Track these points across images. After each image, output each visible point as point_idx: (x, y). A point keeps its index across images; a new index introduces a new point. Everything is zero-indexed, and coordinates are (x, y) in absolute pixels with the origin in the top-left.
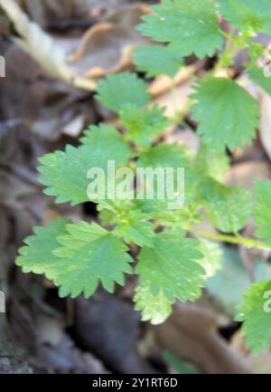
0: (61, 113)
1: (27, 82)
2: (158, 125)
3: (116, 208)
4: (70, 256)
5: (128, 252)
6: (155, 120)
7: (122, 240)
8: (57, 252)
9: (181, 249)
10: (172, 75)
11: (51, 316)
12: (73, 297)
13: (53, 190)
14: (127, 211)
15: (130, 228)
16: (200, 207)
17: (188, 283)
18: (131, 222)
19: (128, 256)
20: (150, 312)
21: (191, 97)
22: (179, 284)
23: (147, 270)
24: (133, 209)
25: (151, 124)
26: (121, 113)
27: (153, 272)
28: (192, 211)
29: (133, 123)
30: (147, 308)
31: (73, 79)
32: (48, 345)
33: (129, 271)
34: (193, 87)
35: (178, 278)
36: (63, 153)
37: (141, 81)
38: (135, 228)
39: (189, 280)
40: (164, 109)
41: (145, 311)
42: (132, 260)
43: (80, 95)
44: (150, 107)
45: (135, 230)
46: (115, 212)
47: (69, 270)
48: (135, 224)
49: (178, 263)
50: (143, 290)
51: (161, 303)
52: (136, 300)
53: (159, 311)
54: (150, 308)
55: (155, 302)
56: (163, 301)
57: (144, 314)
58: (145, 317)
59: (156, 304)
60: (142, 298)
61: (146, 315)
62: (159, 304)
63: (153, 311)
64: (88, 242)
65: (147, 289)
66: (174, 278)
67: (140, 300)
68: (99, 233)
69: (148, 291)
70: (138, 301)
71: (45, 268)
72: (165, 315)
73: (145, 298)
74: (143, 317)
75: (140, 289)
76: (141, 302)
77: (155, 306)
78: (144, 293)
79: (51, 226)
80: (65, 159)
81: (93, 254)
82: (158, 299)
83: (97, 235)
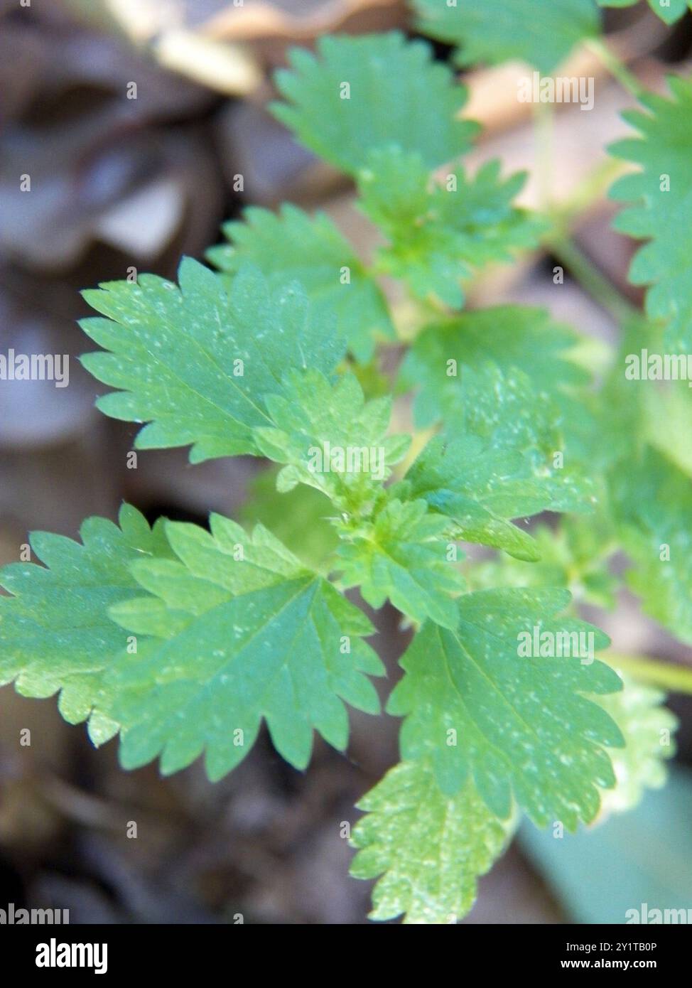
0: (84, 164)
2: (492, 233)
3: (341, 489)
4: (170, 635)
6: (482, 215)
7: (354, 595)
8: (124, 613)
10: (545, 65)
12: (167, 769)
13: (130, 404)
14: (381, 502)
15: (385, 562)
16: (612, 548)
17: (559, 766)
18: (388, 543)
20: (403, 890)
21: (621, 149)
22: (530, 766)
24: (404, 497)
25: (469, 230)
26: (366, 176)
29: (405, 216)
30: (393, 875)
33: (369, 705)
34: (628, 117)
35: (527, 746)
36: (168, 285)
37: (442, 73)
38: (404, 562)
39: (565, 760)
40: (520, 179)
41: (384, 885)
42: (381, 671)
43: (168, 100)
44: (472, 167)
45: (405, 572)
46: (339, 501)
47: (159, 681)
48: (402, 546)
50: (388, 807)
51: (444, 862)
52: (357, 841)
53: (432, 890)
54: (403, 876)
55: (423, 858)
56: (454, 854)
57: (382, 894)
58: (381, 907)
59: (426, 863)
60: (381, 835)
61: (386, 899)
62: (439, 866)
63: (415, 890)
64: (235, 593)
65: (401, 805)
66: (518, 747)
67: (372, 842)
68: (275, 569)
69: (406, 811)
70: (364, 847)
71: (63, 679)
72: (454, 908)
73: (390, 838)
74: (374, 907)
75: (376, 804)
76: (374, 849)
77: (422, 870)
78: (391, 818)
79: (96, 538)
80: (175, 305)
81: (246, 635)
82: (436, 847)
83: (268, 572)
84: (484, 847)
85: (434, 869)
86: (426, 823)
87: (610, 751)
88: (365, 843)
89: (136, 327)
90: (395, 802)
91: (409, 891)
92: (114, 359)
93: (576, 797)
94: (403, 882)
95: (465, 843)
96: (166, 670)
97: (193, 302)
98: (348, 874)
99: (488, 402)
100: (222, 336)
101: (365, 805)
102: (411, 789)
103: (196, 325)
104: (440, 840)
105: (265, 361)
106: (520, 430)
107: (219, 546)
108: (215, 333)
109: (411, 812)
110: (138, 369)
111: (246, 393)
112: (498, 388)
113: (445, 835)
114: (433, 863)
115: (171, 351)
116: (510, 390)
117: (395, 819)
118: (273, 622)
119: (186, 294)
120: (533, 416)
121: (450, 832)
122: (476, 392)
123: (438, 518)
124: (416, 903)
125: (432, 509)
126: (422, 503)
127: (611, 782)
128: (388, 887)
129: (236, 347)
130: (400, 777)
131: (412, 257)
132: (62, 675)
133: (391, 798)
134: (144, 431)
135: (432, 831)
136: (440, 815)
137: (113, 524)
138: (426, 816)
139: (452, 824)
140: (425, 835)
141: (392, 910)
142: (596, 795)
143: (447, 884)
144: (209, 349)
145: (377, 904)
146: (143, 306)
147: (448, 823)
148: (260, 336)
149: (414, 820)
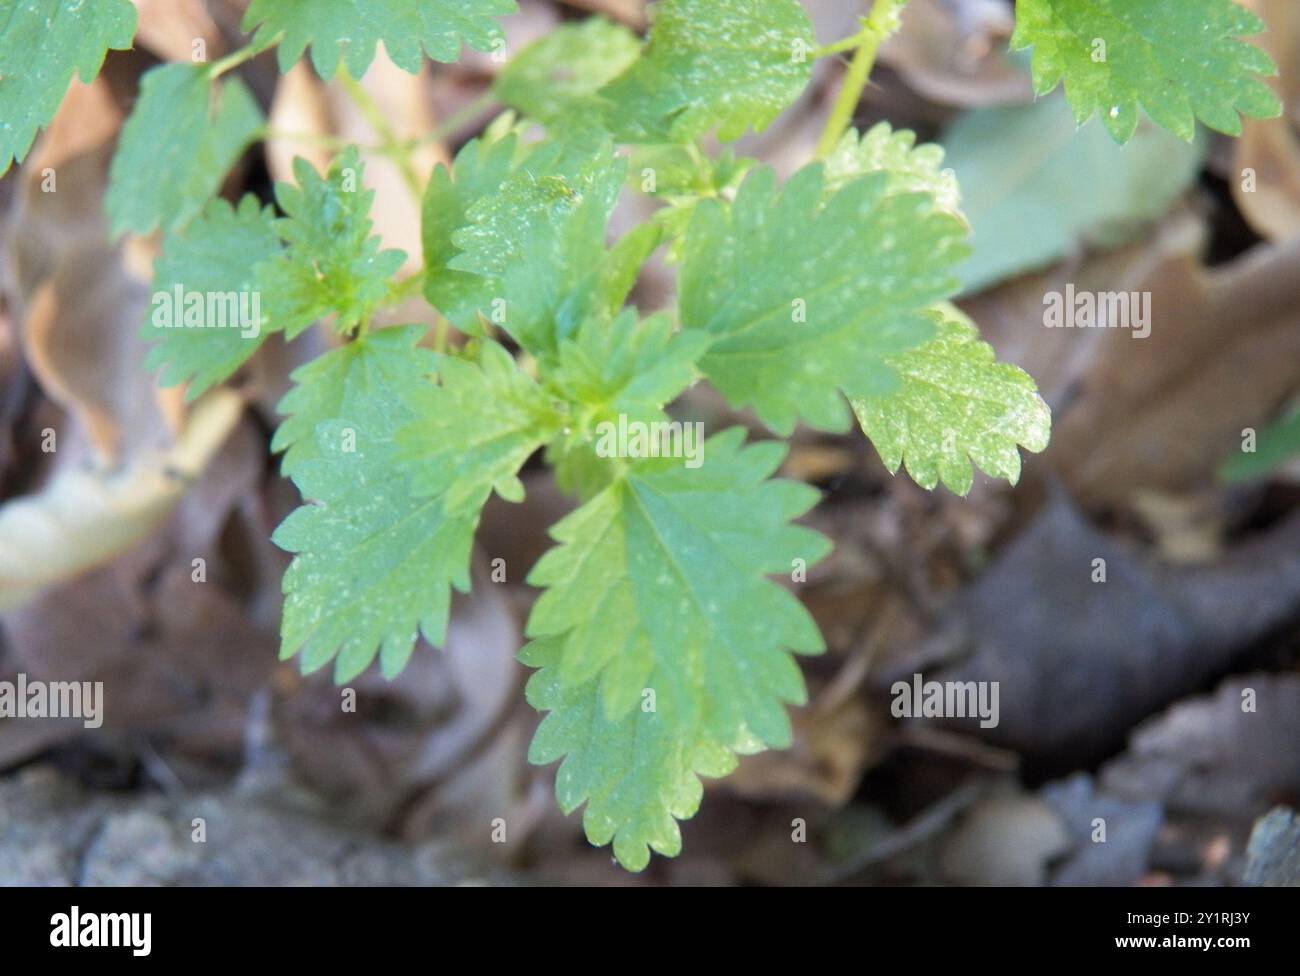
1: (149, 632)
3: (531, 432)
4: (653, 657)
5: (708, 435)
6: (330, 213)
9: (764, 237)
11: (959, 821)
13: (397, 640)
14: (555, 391)
15: (623, 400)
17: (893, 252)
19: (720, 439)
20: (992, 443)
22: (886, 285)
23: (795, 386)
24: (554, 364)
25: (340, 229)
27: (811, 368)
28: (695, 185)
29: (312, 290)
30: (974, 450)
31: (171, 473)
32: (1054, 864)
35: (864, 283)
36: (296, 564)
38: (624, 378)
39: (888, 242)
41: (983, 463)
42: (739, 433)
45: (637, 381)
48: (607, 378)
49: (808, 265)
50: (901, 441)
51: (972, 393)
52: (930, 481)
53: (999, 411)
54: (978, 439)
55: (964, 414)
56: (967, 381)
57: (993, 466)
58: (1005, 470)
59: (969, 413)
60: (929, 454)
61: (998, 463)
62: (975, 400)
63: (995, 430)
64: (622, 572)
65: (903, 427)
66: (861, 294)
67: (934, 466)
68: (605, 524)
69: (909, 423)
70: (938, 474)
71: (685, 770)
72: (1025, 392)
73: (934, 446)
74: (1004, 477)
75: (895, 453)
76: (943, 464)
77: (976, 419)
78: (913, 438)
79: (547, 694)
80: (314, 562)
81: (672, 571)
82: (955, 397)
83: (607, 533)
84: (966, 346)
85: (978, 405)
86: (926, 404)
87: (891, 190)
88: (934, 472)
89: (323, 612)
90: (897, 433)
91: (995, 436)
92: (347, 646)
93: (933, 240)
94: (984, 440)
95: (957, 366)
96: (690, 671)
97: (315, 543)
98: (963, 498)
99: (491, 246)
100: (354, 521)
101: (894, 465)
102: (887, 411)
103: (337, 546)
104: (948, 392)
105: (388, 479)
106: (527, 219)
107: (566, 580)
108: (350, 527)
109: (912, 417)
110: (365, 622)
111: (417, 509)
112: (480, 233)
113: (943, 386)
114: (971, 405)
115: (355, 580)
116: (486, 221)
117: (915, 436)
118: (664, 537)
119: (307, 548)
120: (519, 203)
121: (942, 379)
122: (478, 258)
123: (584, 331)
124: (1010, 431)
125: (573, 335)
126: (564, 344)
127: (926, 197)
128: (986, 457)
129: (368, 508)
130: (872, 420)
131: (352, 292)
132: (680, 770)
133: (892, 435)
134: (427, 634)
135: (937, 399)
136: (922, 386)
137: (535, 675)
138: (919, 403)
139: (933, 376)
140: (940, 408)
141: (1012, 457)
142: (934, 217)
143: (997, 394)
144: (364, 537)
145: (1002, 473)
146: (308, 597)
147: (932, 380)
148: (363, 479)
149: (921, 416)
